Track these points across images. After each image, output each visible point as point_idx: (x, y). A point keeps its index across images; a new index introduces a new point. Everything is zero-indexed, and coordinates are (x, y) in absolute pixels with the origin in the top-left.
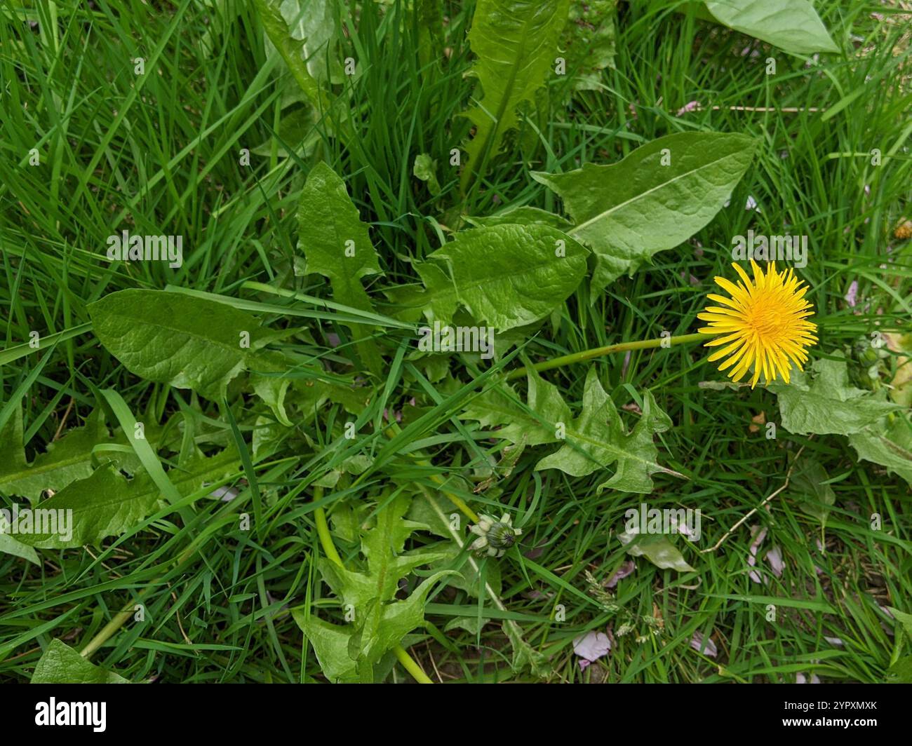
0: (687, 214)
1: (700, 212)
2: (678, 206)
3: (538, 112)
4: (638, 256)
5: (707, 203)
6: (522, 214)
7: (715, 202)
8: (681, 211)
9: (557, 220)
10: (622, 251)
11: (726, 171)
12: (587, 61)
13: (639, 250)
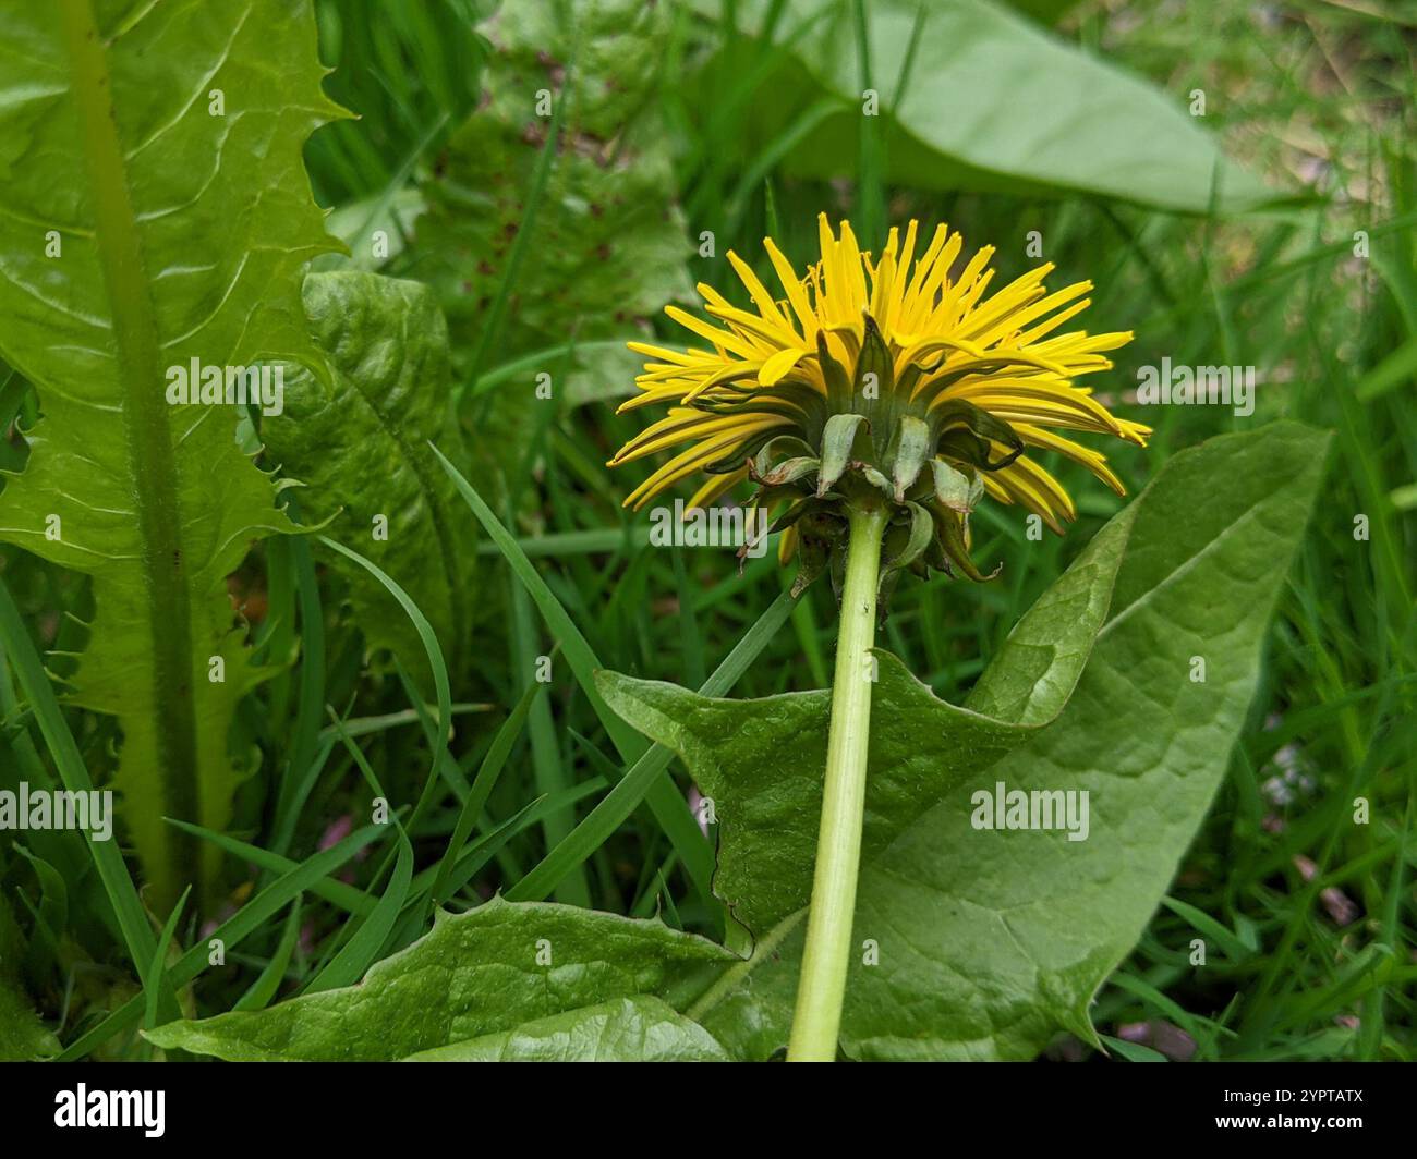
0: (1134, 774)
1: (1174, 756)
2: (1096, 751)
3: (432, 500)
4: (1021, 1010)
5: (1196, 715)
6: (475, 948)
7: (1217, 701)
8: (1109, 769)
9: (654, 950)
10: (945, 1007)
11: (1237, 575)
12: (589, 289)
13: (1018, 989)
